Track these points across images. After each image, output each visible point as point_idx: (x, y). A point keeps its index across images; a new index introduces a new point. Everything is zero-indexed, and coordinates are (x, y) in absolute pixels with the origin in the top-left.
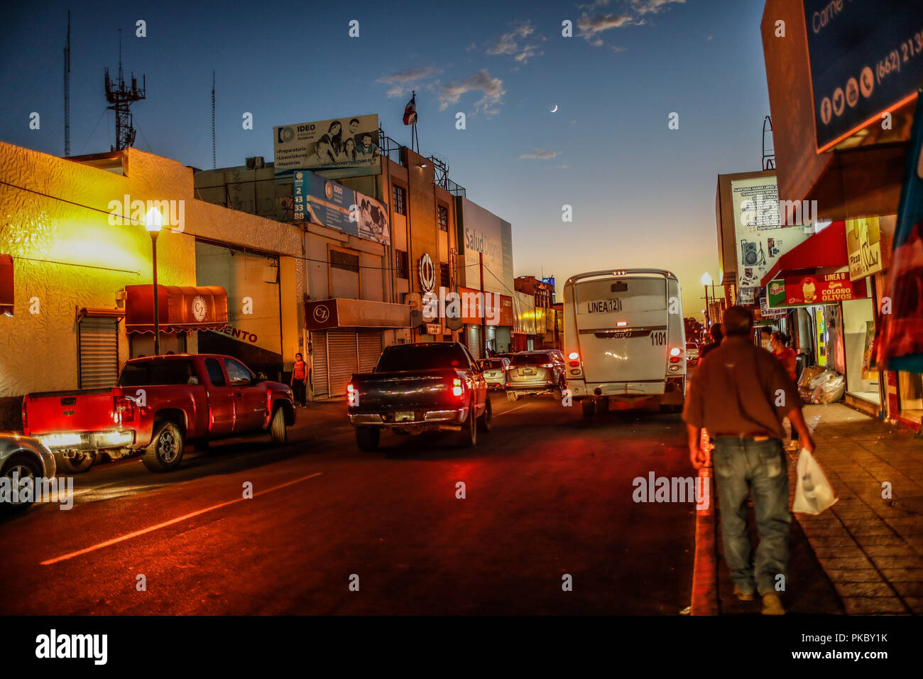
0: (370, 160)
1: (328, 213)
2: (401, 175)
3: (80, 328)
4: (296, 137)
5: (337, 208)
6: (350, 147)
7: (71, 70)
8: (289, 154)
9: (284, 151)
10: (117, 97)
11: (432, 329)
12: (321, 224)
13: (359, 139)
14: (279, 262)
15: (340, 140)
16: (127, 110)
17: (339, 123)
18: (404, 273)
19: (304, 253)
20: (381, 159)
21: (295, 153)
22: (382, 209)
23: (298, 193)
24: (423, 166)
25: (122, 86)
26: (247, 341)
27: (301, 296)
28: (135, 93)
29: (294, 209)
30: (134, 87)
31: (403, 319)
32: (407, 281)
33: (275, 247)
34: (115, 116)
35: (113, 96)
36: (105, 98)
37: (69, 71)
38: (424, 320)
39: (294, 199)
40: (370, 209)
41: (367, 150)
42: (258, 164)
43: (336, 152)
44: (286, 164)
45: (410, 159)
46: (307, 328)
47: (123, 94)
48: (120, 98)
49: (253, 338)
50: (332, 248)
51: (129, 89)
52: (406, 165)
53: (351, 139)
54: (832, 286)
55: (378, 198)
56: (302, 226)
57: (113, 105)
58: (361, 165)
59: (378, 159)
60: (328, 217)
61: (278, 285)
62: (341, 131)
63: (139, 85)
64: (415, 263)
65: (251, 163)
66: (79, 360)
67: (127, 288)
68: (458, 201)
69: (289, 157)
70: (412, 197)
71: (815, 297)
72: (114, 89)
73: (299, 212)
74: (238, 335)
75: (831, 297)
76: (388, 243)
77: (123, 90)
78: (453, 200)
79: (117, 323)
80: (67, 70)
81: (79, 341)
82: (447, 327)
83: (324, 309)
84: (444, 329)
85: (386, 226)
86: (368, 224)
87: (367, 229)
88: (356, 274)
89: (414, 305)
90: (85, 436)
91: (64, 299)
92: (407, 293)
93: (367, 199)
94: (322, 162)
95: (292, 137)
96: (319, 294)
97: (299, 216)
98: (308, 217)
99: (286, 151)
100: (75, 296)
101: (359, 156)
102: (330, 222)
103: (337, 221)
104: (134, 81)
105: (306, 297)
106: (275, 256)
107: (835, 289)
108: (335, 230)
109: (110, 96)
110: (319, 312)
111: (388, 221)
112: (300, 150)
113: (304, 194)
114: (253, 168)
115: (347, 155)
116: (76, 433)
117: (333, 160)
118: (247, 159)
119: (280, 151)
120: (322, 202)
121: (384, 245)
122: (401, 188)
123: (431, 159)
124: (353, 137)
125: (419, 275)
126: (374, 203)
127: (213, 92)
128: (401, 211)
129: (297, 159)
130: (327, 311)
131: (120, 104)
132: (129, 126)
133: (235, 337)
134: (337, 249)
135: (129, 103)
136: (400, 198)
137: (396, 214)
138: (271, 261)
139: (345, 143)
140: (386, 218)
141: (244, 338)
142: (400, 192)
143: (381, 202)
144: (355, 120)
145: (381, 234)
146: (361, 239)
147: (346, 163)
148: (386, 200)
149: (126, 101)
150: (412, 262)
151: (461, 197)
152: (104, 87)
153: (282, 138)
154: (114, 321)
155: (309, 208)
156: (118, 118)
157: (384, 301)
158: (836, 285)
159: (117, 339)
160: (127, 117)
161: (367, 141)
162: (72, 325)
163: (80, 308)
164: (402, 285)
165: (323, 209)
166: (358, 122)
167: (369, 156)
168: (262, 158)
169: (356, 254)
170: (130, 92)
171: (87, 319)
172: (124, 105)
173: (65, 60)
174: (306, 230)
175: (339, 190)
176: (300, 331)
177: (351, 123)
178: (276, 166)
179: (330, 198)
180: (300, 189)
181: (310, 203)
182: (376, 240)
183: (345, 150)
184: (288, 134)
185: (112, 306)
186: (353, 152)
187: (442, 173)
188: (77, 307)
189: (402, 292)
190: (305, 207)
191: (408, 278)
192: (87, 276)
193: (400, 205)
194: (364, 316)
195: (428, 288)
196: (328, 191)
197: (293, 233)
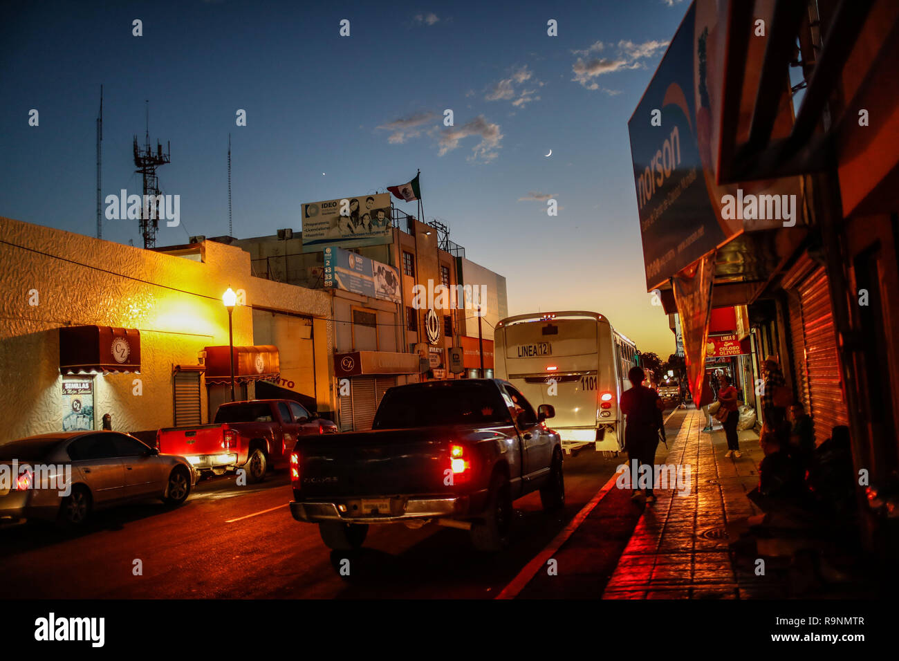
0: (383, 232)
1: (351, 281)
2: (409, 242)
3: (175, 380)
4: (321, 213)
5: (359, 275)
6: (367, 221)
7: (103, 138)
8: (315, 227)
9: (311, 225)
10: (145, 162)
11: (438, 373)
12: (346, 289)
13: (374, 214)
14: (312, 321)
15: (358, 214)
16: (153, 173)
17: (357, 201)
18: (413, 326)
19: (333, 314)
20: (393, 230)
21: (319, 226)
22: (394, 273)
23: (327, 264)
24: (428, 234)
25: (149, 153)
26: (286, 387)
27: (331, 350)
28: (161, 158)
29: (324, 278)
30: (159, 153)
31: (413, 366)
32: (415, 333)
33: (310, 310)
34: (142, 179)
35: (140, 161)
36: (133, 163)
37: (101, 139)
38: (431, 366)
39: (324, 270)
40: (384, 274)
41: (381, 223)
42: (288, 235)
43: (355, 225)
44: (313, 235)
45: (417, 228)
46: (336, 376)
47: (150, 159)
48: (147, 163)
49: (291, 385)
50: (354, 308)
51: (155, 154)
52: (413, 234)
53: (367, 214)
54: (727, 344)
55: (391, 264)
56: (331, 292)
57: (141, 169)
58: (376, 236)
59: (390, 230)
60: (351, 284)
61: (311, 341)
62: (358, 207)
63: (164, 151)
64: (422, 317)
65: (282, 234)
66: (175, 404)
67: (206, 349)
68: (459, 261)
69: (316, 230)
70: (419, 261)
71: (715, 353)
72: (141, 155)
73: (328, 280)
74: (278, 382)
75: (726, 352)
76: (400, 302)
77: (150, 155)
78: (454, 260)
79: (200, 376)
80: (100, 138)
81: (175, 390)
82: (450, 372)
83: (349, 360)
84: (448, 373)
85: (398, 288)
86: (383, 287)
87: (382, 290)
88: (374, 329)
89: (422, 353)
90: (203, 457)
91: (164, 359)
92: (416, 344)
93: (382, 265)
94: (343, 233)
95: (317, 212)
96: (345, 347)
97: (328, 283)
98: (335, 285)
99: (312, 225)
100: (171, 356)
101: (375, 228)
102: (354, 287)
103: (359, 286)
104: (160, 147)
105: (335, 350)
106: (310, 317)
107: (728, 347)
108: (357, 294)
109: (138, 161)
110: (346, 362)
111: (399, 283)
112: (323, 223)
113: (332, 266)
114: (283, 239)
115: (364, 227)
116: (197, 456)
117: (352, 232)
118: (278, 231)
119: (307, 224)
120: (346, 272)
121: (396, 304)
122: (409, 254)
123: (434, 223)
124: (369, 213)
125: (426, 327)
126: (387, 268)
127: (229, 153)
128: (410, 273)
129: (321, 232)
130: (352, 363)
131: (147, 168)
132: (155, 187)
133: (276, 384)
134: (358, 309)
135: (155, 167)
136: (409, 262)
137: (406, 276)
138: (306, 321)
139: (362, 218)
140: (398, 280)
141: (283, 385)
142: (409, 257)
143: (394, 267)
144: (370, 198)
145: (394, 294)
146: (377, 299)
147: (364, 234)
148: (397, 265)
149: (152, 165)
150: (419, 318)
151: (461, 258)
152: (133, 153)
153: (309, 214)
154: (197, 374)
155: (337, 277)
156: (145, 181)
157: (397, 352)
158: (729, 344)
159: (199, 388)
160: (153, 180)
161: (381, 215)
162: (170, 379)
163: (175, 365)
164: (412, 337)
165: (348, 276)
166: (373, 200)
167: (383, 228)
168: (291, 230)
169: (373, 312)
170: (156, 157)
171: (181, 373)
172: (150, 169)
173: (98, 129)
174: (334, 295)
175: (359, 260)
176: (330, 379)
177: (367, 201)
178: (304, 237)
179: (352, 267)
180: (329, 261)
181: (336, 272)
182: (390, 300)
183: (362, 223)
184: (313, 211)
185: (195, 363)
186: (369, 225)
187: (444, 235)
188: (172, 365)
189: (412, 343)
190: (333, 276)
191: (417, 331)
192: (179, 340)
193: (409, 268)
194: (382, 365)
195: (434, 338)
196: (351, 261)
197: (324, 298)
